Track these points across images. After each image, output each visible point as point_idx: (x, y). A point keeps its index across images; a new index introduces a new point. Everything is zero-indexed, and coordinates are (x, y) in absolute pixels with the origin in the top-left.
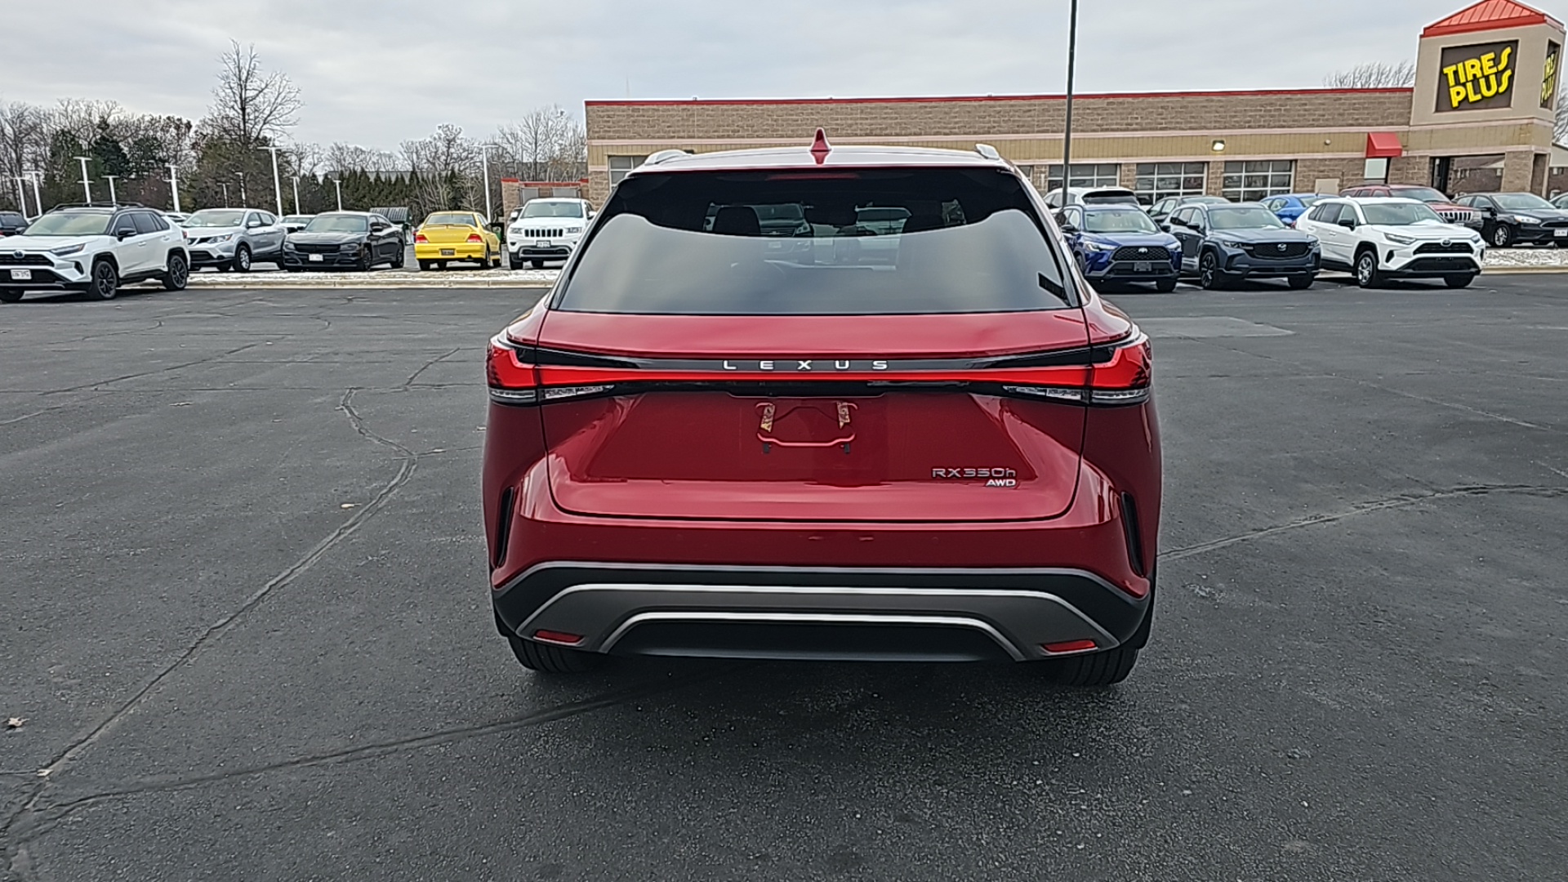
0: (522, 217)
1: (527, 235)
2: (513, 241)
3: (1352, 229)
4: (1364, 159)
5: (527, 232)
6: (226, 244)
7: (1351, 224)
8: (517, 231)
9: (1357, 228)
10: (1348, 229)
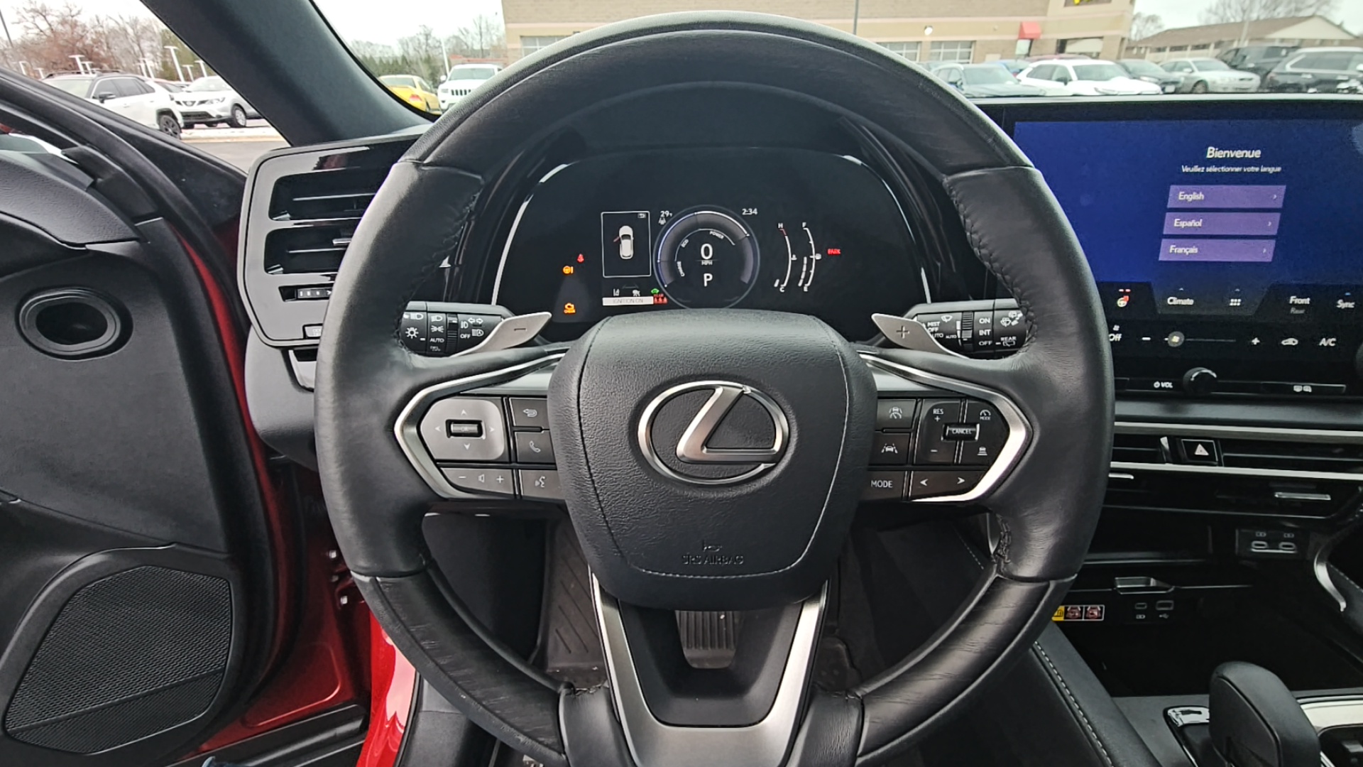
0: (450, 80)
1: (453, 94)
2: (443, 99)
3: (1066, 84)
4: (1016, 41)
5: (453, 92)
6: (221, 105)
7: (1065, 81)
8: (445, 91)
9: (1069, 83)
10: (1062, 84)
